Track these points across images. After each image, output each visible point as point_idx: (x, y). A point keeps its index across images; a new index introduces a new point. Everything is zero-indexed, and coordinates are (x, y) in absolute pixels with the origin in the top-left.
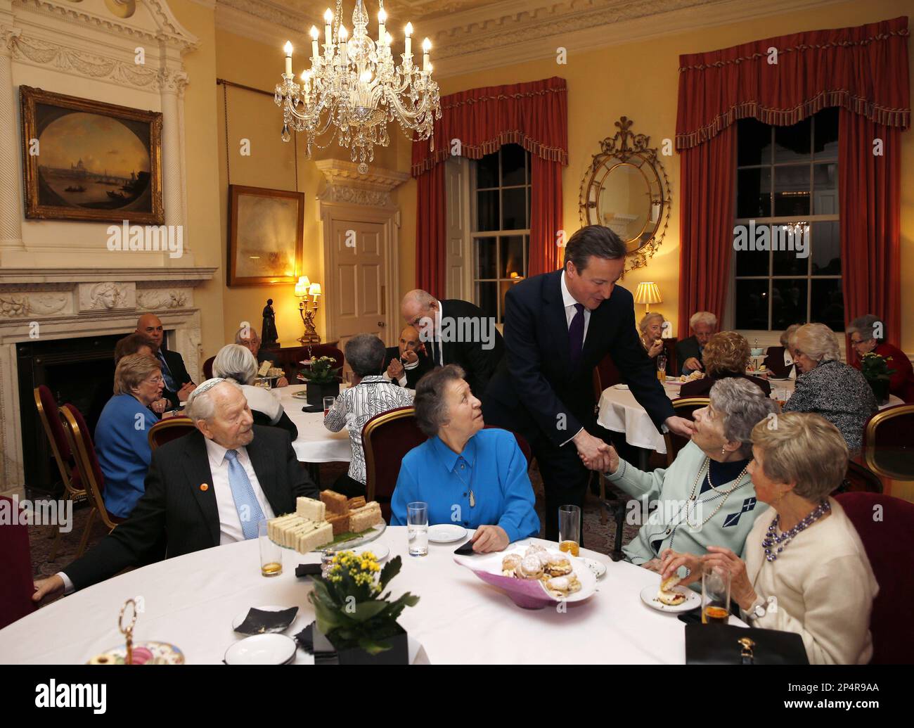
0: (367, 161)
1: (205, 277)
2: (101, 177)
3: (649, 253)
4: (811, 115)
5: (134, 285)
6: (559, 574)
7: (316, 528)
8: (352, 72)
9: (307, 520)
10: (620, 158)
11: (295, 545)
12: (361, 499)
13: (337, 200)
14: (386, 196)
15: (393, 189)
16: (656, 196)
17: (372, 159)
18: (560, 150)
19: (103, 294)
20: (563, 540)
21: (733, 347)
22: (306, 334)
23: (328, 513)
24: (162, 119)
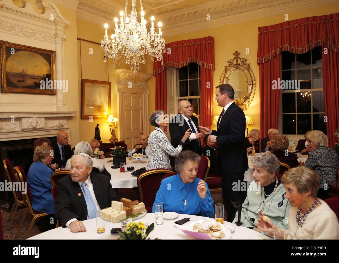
0: (137, 70)
1: (72, 115)
2: (31, 76)
3: (247, 105)
4: (310, 49)
5: (44, 119)
6: (216, 231)
7: (119, 213)
8: (131, 35)
9: (116, 210)
10: (236, 67)
11: (111, 220)
12: (137, 201)
13: (124, 85)
14: (143, 83)
15: (146, 80)
16: (249, 82)
17: (139, 69)
18: (212, 65)
19: (32, 122)
20: (217, 218)
21: (283, 141)
22: (112, 138)
23: (124, 207)
24: (56, 53)
